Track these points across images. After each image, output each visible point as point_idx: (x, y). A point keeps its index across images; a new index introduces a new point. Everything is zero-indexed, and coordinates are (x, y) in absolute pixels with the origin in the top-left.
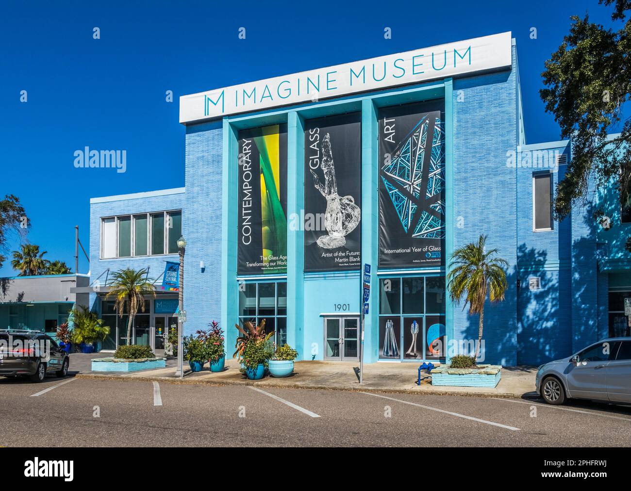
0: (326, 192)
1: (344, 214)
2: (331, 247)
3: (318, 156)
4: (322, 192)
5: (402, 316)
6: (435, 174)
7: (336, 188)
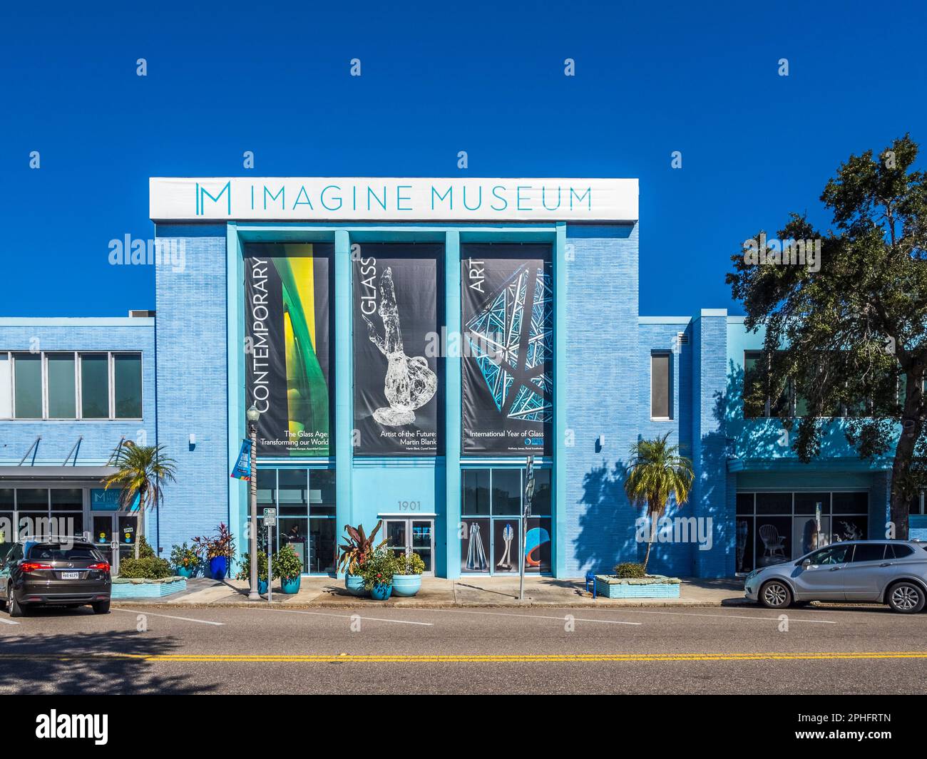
0: (386, 347)
1: (414, 381)
2: (395, 424)
3: (375, 298)
4: (380, 348)
5: (492, 518)
6: (537, 340)
7: (402, 345)
